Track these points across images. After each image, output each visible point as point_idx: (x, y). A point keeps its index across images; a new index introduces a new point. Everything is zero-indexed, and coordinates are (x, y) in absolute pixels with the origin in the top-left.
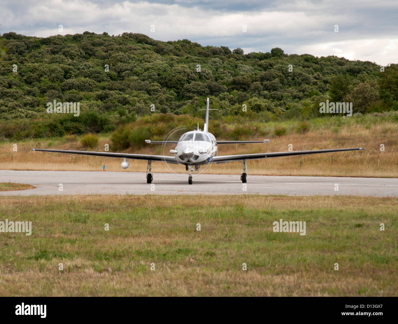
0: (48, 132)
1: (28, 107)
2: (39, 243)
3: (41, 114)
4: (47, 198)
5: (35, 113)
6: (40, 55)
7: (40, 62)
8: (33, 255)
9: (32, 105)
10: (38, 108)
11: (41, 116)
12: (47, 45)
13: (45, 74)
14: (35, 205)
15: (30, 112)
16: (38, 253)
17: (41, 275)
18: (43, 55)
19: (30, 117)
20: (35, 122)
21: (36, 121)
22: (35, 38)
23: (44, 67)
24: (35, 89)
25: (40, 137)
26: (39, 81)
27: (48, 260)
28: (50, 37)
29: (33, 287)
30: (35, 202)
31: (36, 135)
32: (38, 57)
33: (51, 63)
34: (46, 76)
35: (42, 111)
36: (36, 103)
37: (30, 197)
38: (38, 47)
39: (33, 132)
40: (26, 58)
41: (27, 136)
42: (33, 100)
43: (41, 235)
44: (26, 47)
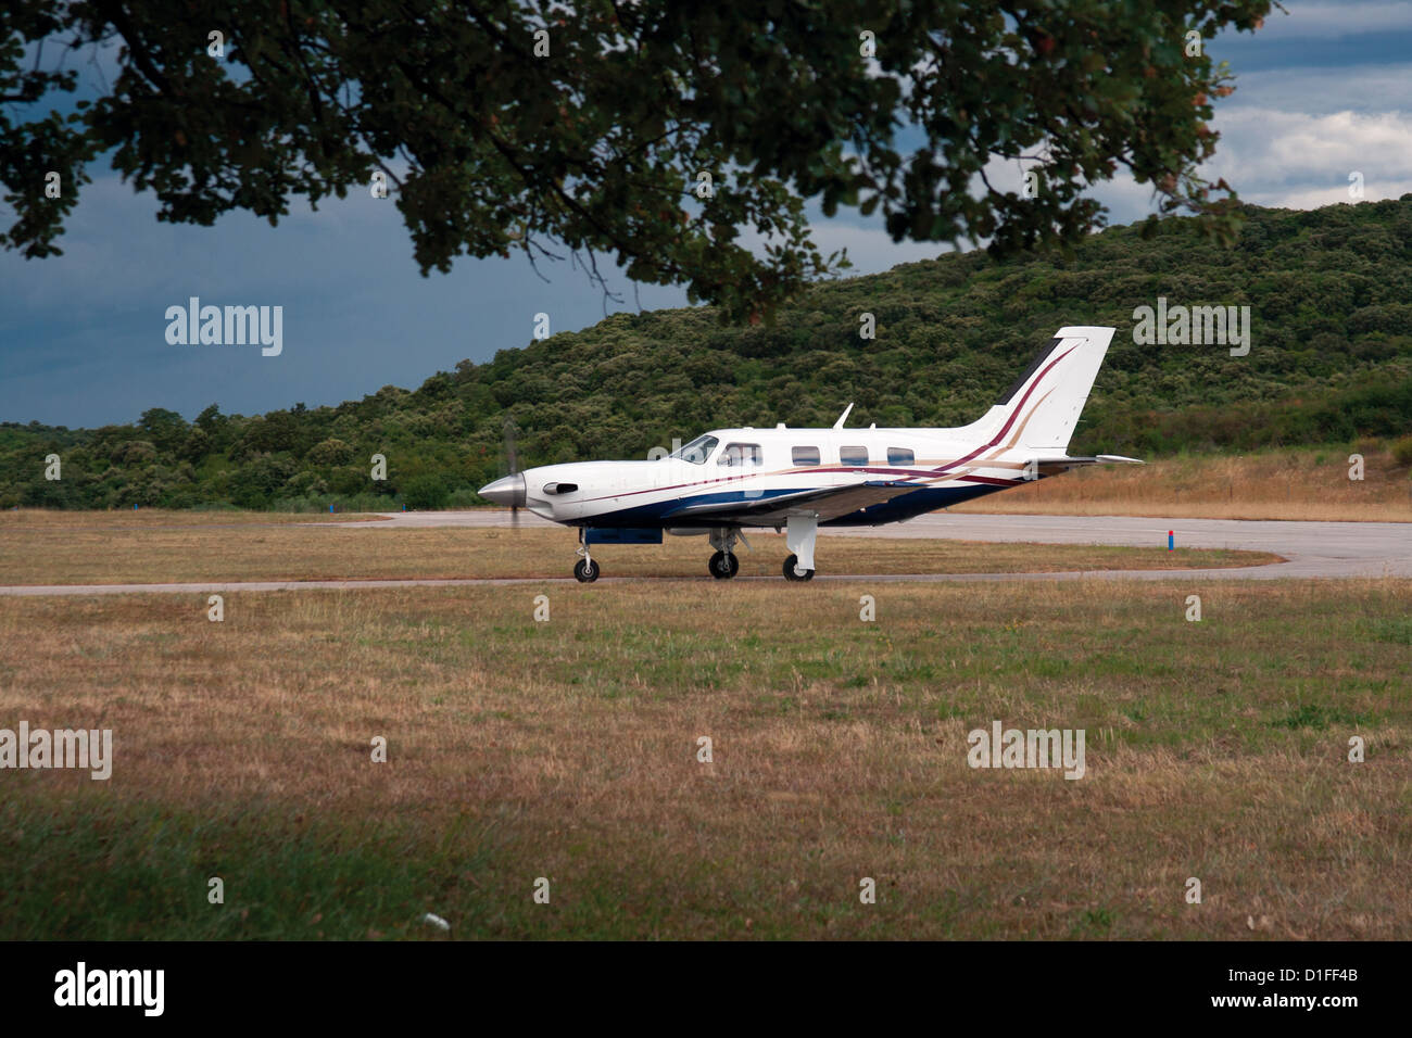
0: (1315, 432)
1: (1268, 374)
2: (1297, 688)
3: (1299, 388)
4: (1314, 583)
5: (1283, 386)
6: (1296, 252)
7: (1297, 268)
8: (1285, 716)
9: (1278, 370)
10: (1291, 375)
11: (1298, 394)
12: (1314, 227)
13: (1310, 295)
14: (1287, 601)
15: (1273, 384)
16: (1297, 713)
17: (1304, 763)
18: (1303, 250)
19: (1273, 397)
20: (1286, 408)
21: (1286, 406)
22: (1286, 211)
23: (1307, 279)
24: (1286, 332)
25: (1297, 443)
26: (1296, 313)
27: (1320, 730)
28: (1322, 208)
29: (1286, 790)
30: (1287, 593)
31: (1287, 438)
32: (1291, 256)
33: (1323, 270)
34: (1310, 300)
35: (1302, 383)
36: (1287, 365)
37: (1273, 583)
38: (1293, 232)
39: (1281, 431)
40: (1265, 258)
41: (1266, 441)
42: (1280, 356)
43: (1303, 672)
44: (1264, 234)
